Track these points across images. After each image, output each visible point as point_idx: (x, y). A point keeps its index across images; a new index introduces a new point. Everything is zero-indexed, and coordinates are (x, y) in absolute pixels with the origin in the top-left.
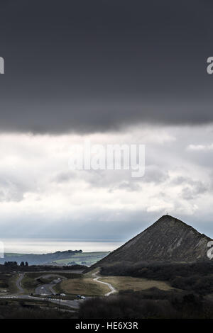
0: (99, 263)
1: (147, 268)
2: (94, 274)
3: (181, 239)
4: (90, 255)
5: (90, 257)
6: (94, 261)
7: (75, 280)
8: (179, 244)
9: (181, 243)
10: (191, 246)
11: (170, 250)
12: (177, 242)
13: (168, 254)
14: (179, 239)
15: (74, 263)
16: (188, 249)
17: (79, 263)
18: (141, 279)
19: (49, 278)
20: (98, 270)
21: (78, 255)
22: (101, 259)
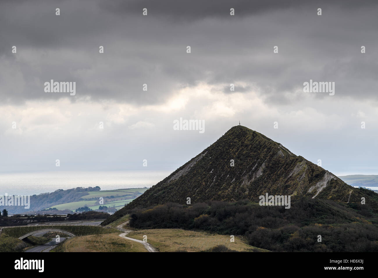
0: (129, 207)
1: (209, 213)
2: (120, 227)
3: (263, 166)
4: (114, 194)
5: (112, 197)
6: (120, 205)
7: (89, 237)
8: (260, 173)
9: (264, 171)
10: (279, 176)
11: (246, 183)
12: (257, 169)
13: (244, 190)
14: (260, 165)
15: (86, 208)
16: (275, 181)
17: (95, 208)
18: (198, 233)
19: (45, 235)
20: (126, 220)
21: (92, 194)
22: (131, 200)
